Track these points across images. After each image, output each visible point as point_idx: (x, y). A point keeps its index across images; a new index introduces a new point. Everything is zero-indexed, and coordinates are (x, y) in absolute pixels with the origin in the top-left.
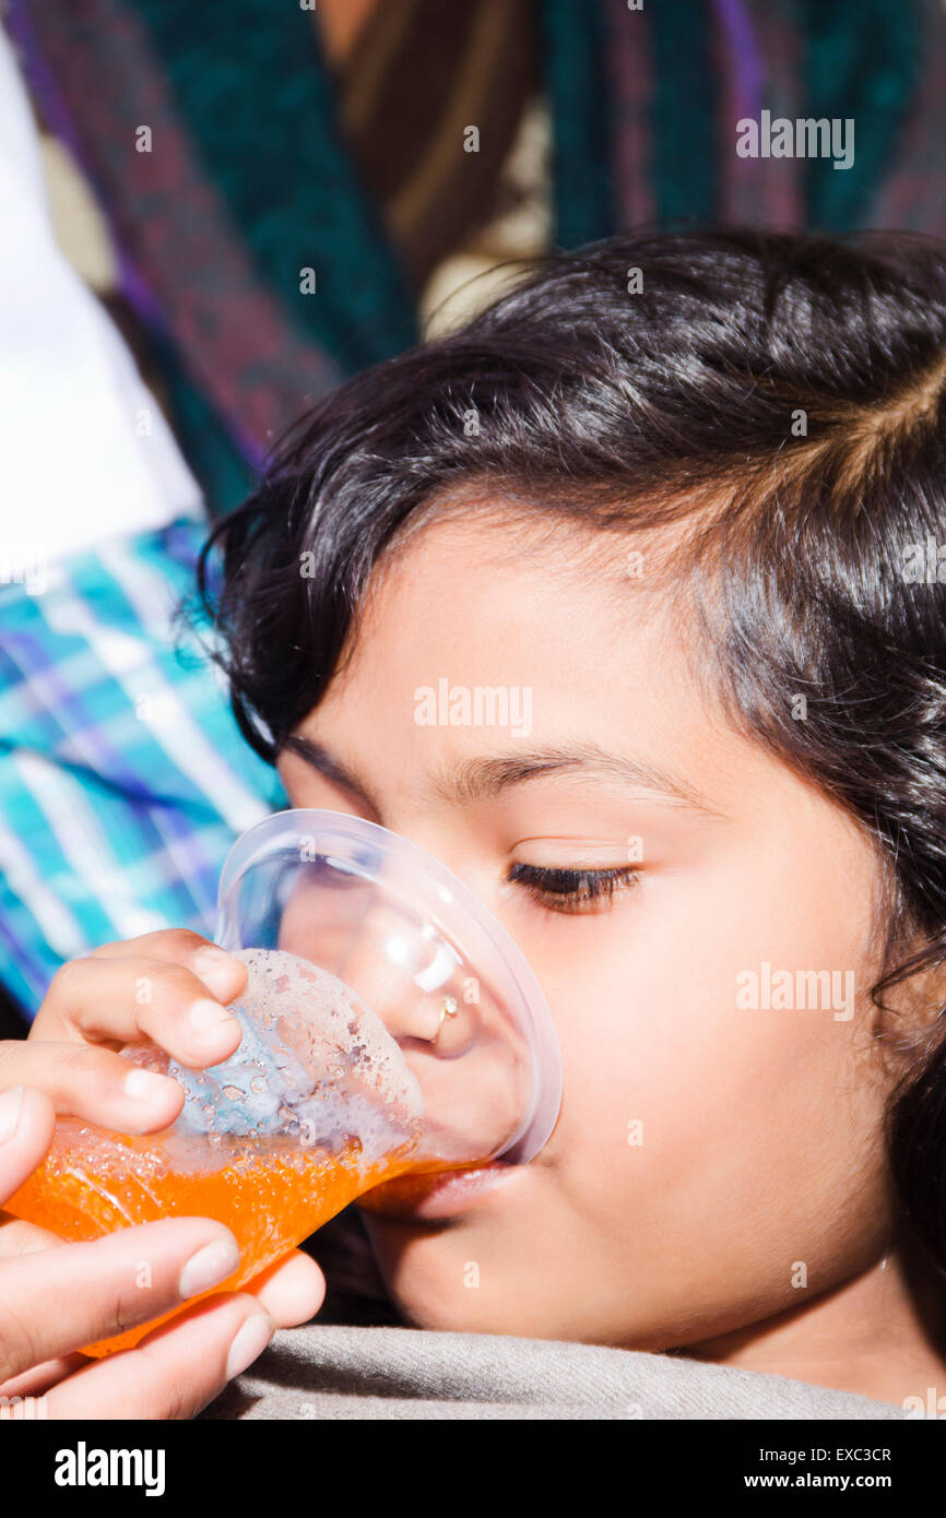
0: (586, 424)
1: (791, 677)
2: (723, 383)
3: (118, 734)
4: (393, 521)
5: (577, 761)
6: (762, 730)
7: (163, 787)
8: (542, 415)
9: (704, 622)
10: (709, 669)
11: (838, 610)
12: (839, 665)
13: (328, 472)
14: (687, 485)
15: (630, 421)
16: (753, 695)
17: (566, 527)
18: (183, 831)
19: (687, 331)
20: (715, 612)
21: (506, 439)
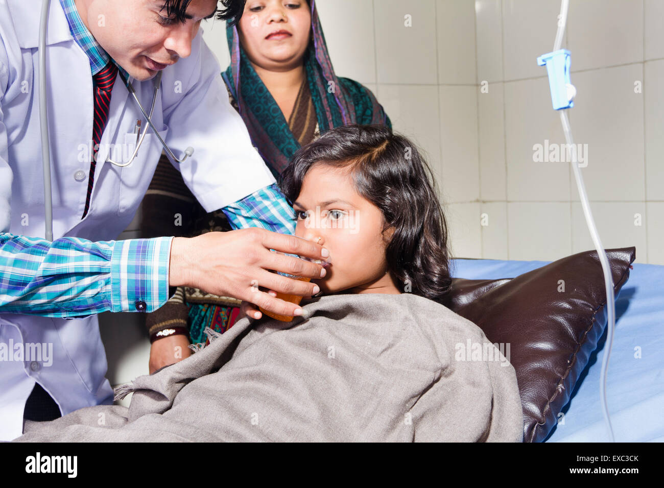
0: (334, 152)
1: (367, 187)
2: (354, 145)
3: (268, 215)
4: (307, 169)
5: (336, 201)
6: (363, 195)
7: (275, 222)
8: (328, 151)
9: (353, 180)
10: (355, 187)
11: (373, 177)
12: (373, 185)
13: (297, 163)
14: (349, 160)
15: (341, 152)
16: (361, 190)
17: (332, 168)
18: (279, 228)
19: (348, 138)
20: (355, 179)
21: (323, 155)
